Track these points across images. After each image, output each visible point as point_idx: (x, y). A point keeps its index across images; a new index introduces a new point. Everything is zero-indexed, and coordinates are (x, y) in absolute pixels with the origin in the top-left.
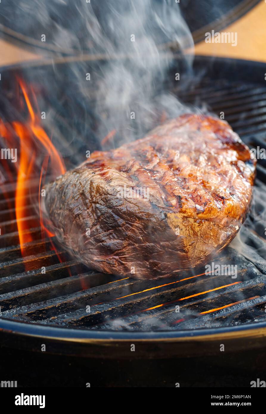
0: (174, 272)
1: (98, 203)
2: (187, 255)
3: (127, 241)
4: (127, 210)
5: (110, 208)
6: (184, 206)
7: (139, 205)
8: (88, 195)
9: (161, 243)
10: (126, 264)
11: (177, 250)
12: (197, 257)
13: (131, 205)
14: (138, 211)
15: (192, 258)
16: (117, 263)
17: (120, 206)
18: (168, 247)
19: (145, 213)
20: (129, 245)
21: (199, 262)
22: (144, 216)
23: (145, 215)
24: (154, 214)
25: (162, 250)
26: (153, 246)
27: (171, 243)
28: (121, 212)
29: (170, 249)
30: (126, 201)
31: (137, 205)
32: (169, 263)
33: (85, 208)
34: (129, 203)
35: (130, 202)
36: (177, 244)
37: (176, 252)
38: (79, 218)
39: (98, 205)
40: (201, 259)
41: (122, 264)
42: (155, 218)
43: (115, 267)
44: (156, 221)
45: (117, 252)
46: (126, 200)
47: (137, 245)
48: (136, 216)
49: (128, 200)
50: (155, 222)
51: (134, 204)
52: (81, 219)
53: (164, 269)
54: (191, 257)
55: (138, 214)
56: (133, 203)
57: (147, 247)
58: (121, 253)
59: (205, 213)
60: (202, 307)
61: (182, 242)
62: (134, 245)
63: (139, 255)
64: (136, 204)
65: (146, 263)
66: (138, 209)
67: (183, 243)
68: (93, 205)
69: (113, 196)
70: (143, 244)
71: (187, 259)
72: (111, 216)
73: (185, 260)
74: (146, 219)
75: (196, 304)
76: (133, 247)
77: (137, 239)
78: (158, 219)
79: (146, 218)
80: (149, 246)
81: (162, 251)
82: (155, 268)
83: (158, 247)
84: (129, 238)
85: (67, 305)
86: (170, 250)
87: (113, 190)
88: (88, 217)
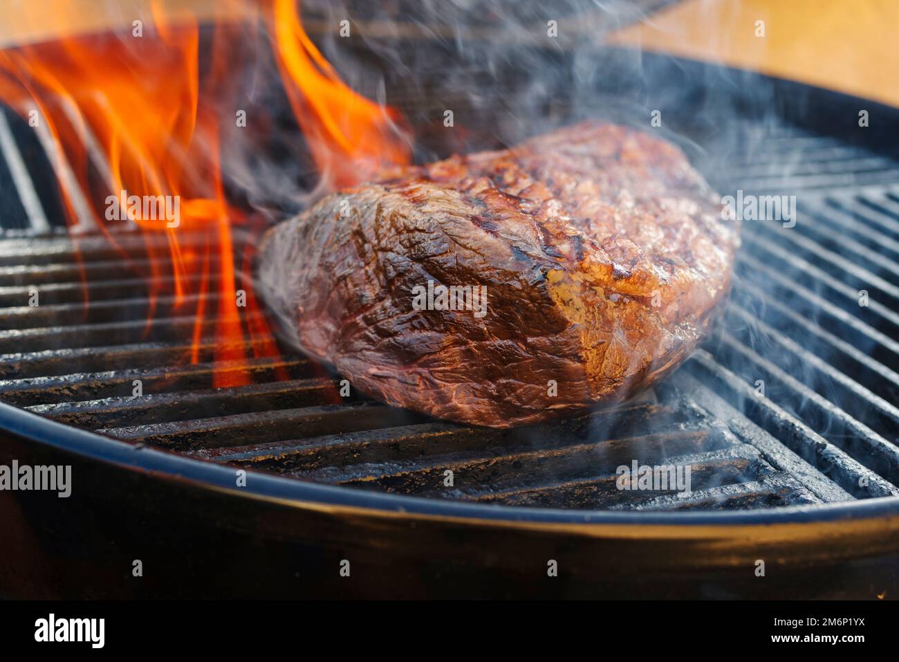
0: (550, 407)
1: (391, 250)
2: (585, 370)
3: (452, 333)
4: (457, 264)
5: (417, 260)
6: (588, 257)
7: (485, 252)
8: (369, 233)
9: (530, 340)
10: (445, 386)
11: (565, 356)
12: (607, 377)
13: (468, 252)
14: (482, 266)
15: (594, 377)
16: (421, 384)
17: (441, 254)
18: (544, 348)
19: (498, 271)
20: (457, 343)
21: (609, 389)
22: (494, 277)
23: (497, 276)
24: (518, 272)
25: (529, 355)
26: (509, 346)
27: (550, 338)
28: (443, 269)
29: (546, 352)
30: (457, 245)
31: (479, 253)
32: (541, 387)
33: (362, 264)
34: (462, 249)
35: (465, 247)
36: (565, 341)
37: (561, 360)
38: (346, 285)
39: (390, 255)
40: (616, 382)
41: (434, 385)
42: (520, 281)
43: (416, 391)
44: (521, 288)
45: (425, 358)
46: (456, 242)
47: (473, 344)
48: (477, 277)
49: (462, 241)
50: (518, 290)
51: (474, 250)
52: (350, 285)
53: (530, 400)
54: (593, 375)
55: (481, 273)
56: (471, 249)
57: (497, 349)
58: (435, 361)
59: (631, 280)
60: (606, 493)
61: (577, 337)
62: (466, 343)
63: (475, 368)
64: (478, 251)
65: (490, 386)
66: (483, 261)
67: (577, 339)
68: (380, 255)
69: (427, 233)
70: (488, 342)
71: (584, 380)
72: (419, 278)
73: (580, 380)
74: (500, 283)
75: (592, 484)
76: (463, 348)
77: (475, 329)
78: (526, 282)
79: (500, 280)
80: (501, 346)
81: (530, 358)
82: (509, 398)
83: (522, 349)
84: (456, 328)
85: (301, 459)
86: (549, 356)
87: (429, 220)
88: (366, 284)
